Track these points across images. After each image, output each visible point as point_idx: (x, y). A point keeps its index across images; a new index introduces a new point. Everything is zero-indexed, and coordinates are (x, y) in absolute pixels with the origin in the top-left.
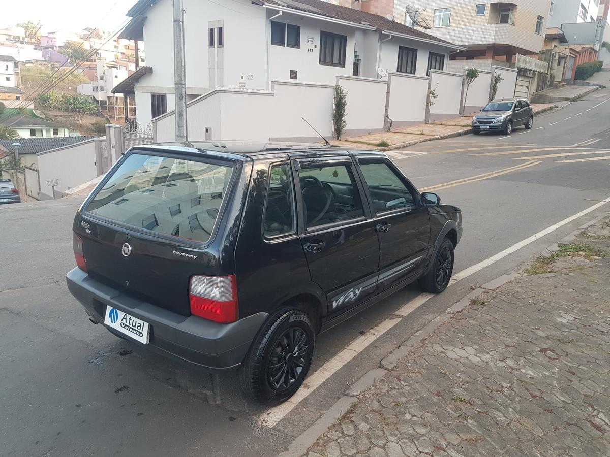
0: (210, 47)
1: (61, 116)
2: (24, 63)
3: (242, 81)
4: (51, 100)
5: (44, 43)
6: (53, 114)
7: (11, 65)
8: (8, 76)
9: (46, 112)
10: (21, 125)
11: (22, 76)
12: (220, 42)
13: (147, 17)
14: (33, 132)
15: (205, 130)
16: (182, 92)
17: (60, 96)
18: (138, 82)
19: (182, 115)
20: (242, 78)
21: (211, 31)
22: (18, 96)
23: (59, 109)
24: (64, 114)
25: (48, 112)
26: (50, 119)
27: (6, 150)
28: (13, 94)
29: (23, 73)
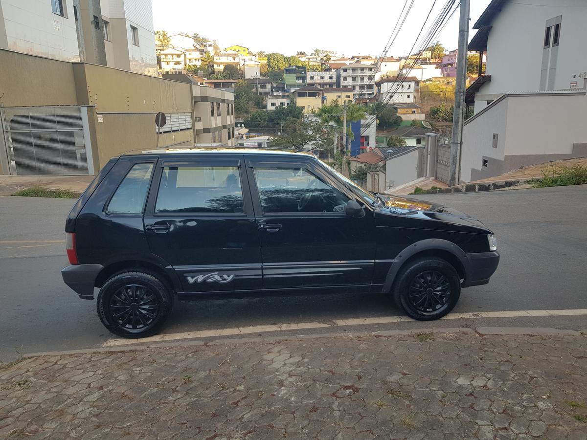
0: (546, 47)
1: (446, 126)
2: (425, 81)
3: (574, 80)
4: (441, 112)
5: (445, 61)
6: (440, 125)
7: (412, 84)
8: (409, 94)
9: (434, 123)
10: (409, 135)
11: (421, 93)
12: (556, 41)
13: (492, 27)
14: (419, 142)
15: (492, 136)
16: (460, 99)
17: (449, 108)
18: (478, 91)
19: (458, 123)
20: (574, 77)
21: (548, 30)
22: (414, 110)
23: (446, 120)
24: (449, 124)
25: (435, 123)
26: (437, 129)
27: (383, 156)
28: (410, 109)
29: (422, 90)
